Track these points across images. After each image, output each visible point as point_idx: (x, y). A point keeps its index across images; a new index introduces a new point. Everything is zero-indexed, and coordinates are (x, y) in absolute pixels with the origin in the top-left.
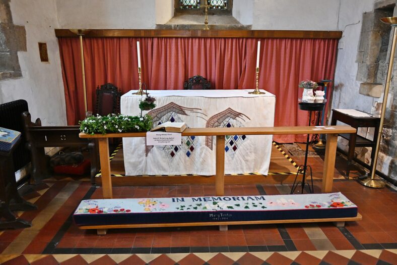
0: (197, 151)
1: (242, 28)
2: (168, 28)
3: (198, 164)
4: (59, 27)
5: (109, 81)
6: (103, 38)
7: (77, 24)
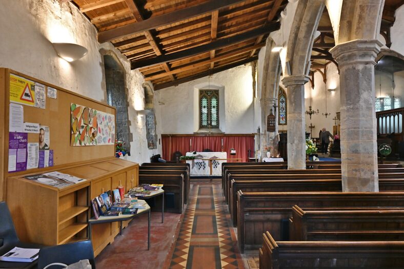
0: (206, 168)
1: (222, 133)
2: (197, 133)
3: (206, 172)
4: (162, 133)
5: (177, 150)
6: (176, 137)
7: (168, 132)
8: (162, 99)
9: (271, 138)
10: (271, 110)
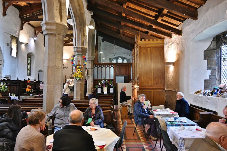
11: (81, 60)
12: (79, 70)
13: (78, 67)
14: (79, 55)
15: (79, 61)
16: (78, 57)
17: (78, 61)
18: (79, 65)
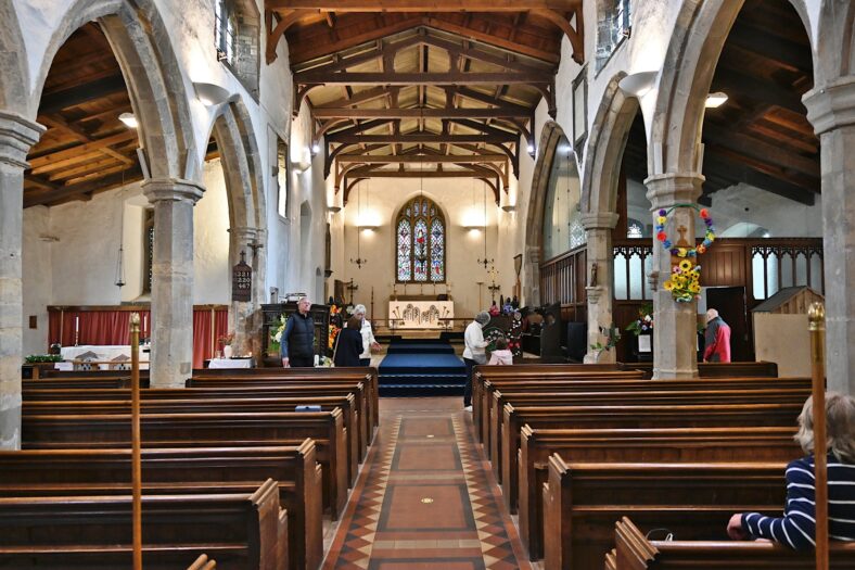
8: (55, 228)
9: (242, 315)
10: (243, 254)
11: (688, 226)
12: (685, 266)
13: (683, 252)
14: (682, 206)
15: (682, 231)
16: (678, 216)
17: (679, 231)
18: (683, 244)
